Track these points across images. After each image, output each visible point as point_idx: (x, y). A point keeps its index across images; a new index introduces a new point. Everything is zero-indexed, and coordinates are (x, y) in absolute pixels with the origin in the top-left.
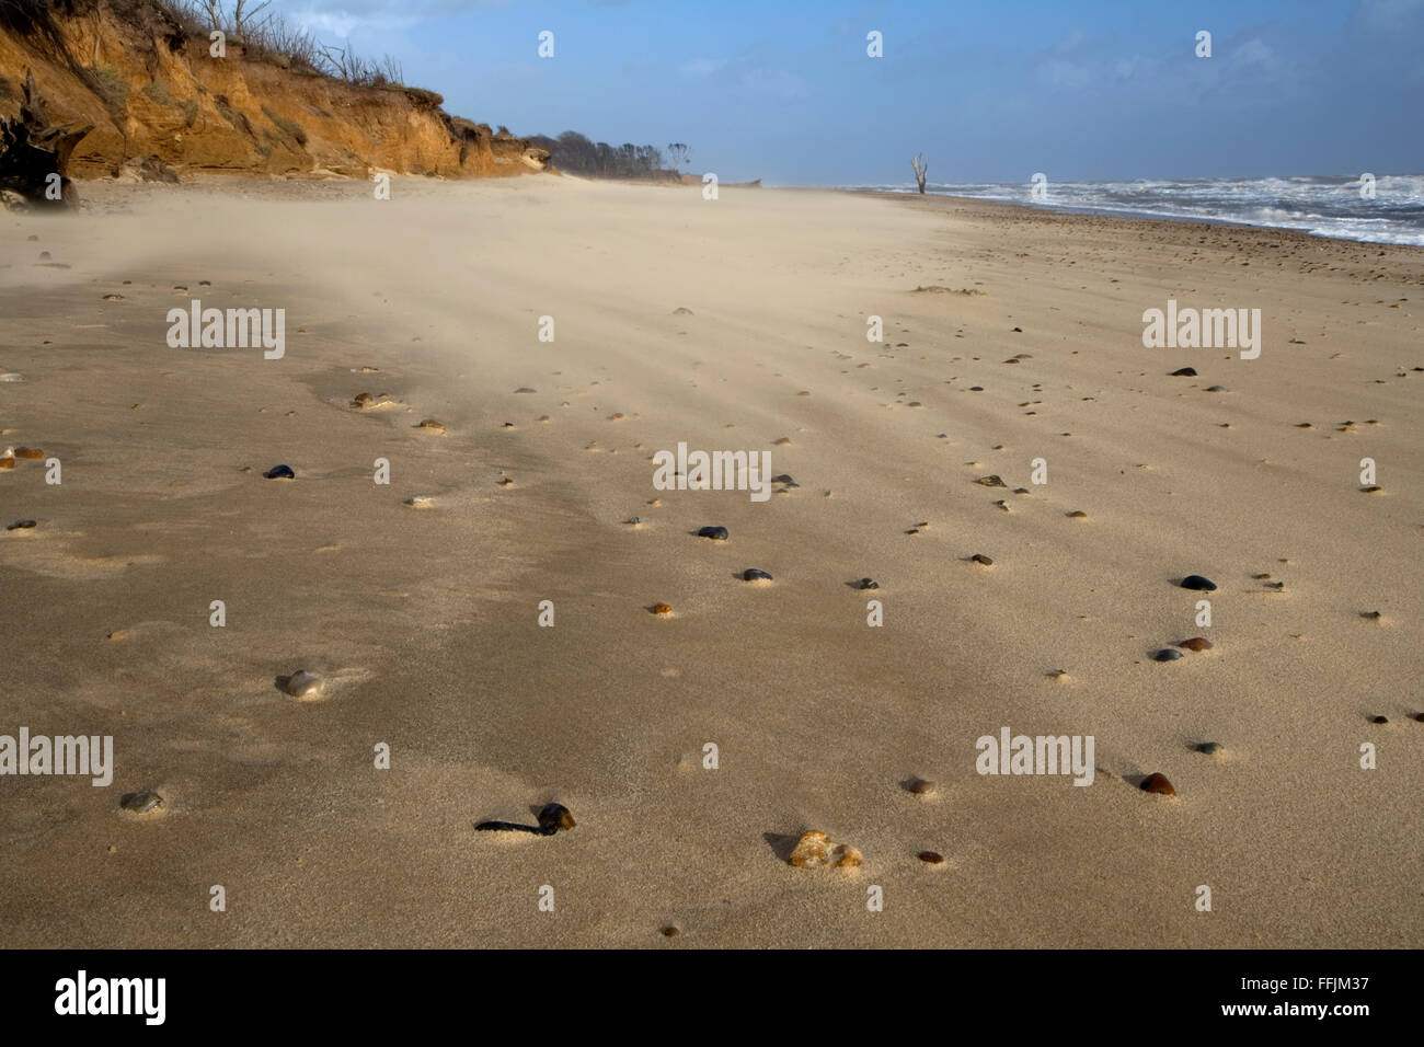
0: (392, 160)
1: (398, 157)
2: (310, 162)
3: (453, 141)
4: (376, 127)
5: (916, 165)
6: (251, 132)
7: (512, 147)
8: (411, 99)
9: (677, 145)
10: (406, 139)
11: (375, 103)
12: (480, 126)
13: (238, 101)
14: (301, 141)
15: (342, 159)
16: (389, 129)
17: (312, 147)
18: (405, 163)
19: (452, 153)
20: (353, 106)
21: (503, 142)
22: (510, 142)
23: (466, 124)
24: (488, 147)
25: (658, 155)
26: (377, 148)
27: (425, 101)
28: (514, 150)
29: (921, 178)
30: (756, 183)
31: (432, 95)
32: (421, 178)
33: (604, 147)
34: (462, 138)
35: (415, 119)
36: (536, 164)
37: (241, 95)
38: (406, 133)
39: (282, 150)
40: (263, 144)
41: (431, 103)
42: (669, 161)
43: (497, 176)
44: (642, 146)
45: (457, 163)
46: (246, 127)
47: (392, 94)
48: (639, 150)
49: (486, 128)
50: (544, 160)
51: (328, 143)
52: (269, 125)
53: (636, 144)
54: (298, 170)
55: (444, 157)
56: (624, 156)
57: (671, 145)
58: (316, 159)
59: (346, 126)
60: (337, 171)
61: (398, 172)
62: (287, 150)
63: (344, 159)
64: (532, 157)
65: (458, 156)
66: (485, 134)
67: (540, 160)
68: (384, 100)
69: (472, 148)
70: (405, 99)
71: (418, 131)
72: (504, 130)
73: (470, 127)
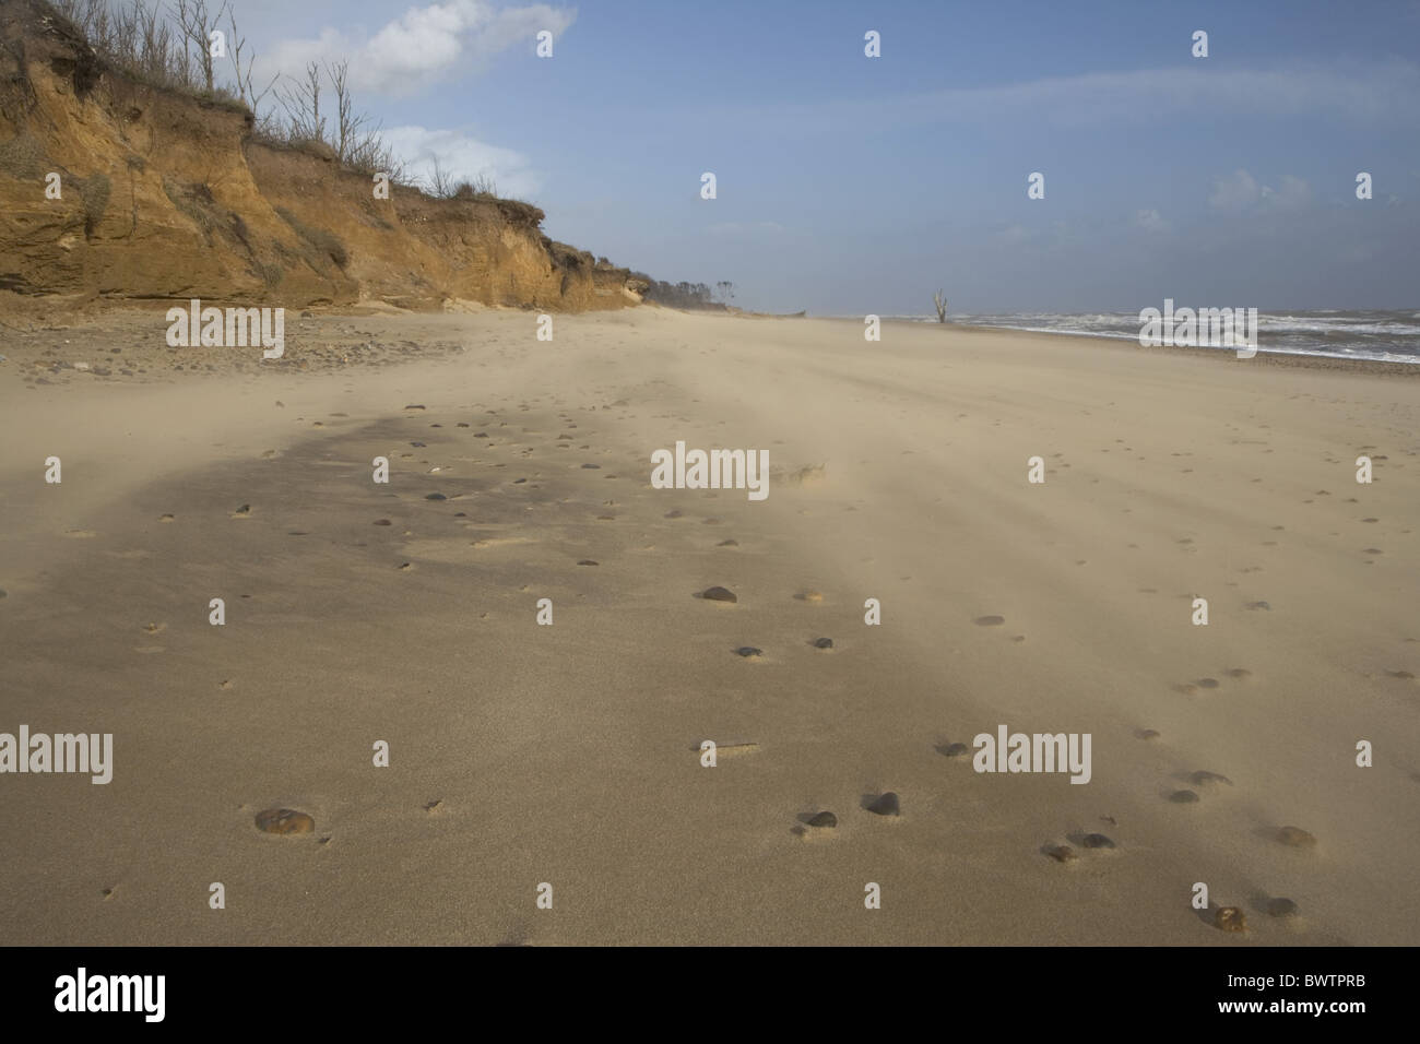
0: (478, 289)
1: (486, 286)
2: (354, 290)
3: (554, 268)
4: (460, 248)
5: (937, 299)
6: (245, 243)
7: (613, 278)
8: (506, 213)
9: (725, 283)
10: (497, 262)
11: (459, 218)
12: (582, 253)
13: (234, 197)
14: (339, 259)
15: (406, 287)
16: (475, 250)
17: (358, 269)
18: (495, 292)
19: (551, 282)
20: (431, 221)
21: (605, 273)
22: (611, 272)
23: (567, 251)
24: (590, 276)
25: (708, 291)
26: (458, 273)
27: (522, 216)
28: (615, 282)
29: (941, 310)
30: (801, 315)
31: (531, 208)
32: (515, 312)
33: (665, 285)
34: (562, 264)
35: (510, 239)
36: (634, 296)
37: (241, 188)
38: (498, 256)
39: (303, 270)
40: (269, 260)
41: (530, 219)
42: (717, 295)
43: (599, 310)
44: (696, 284)
45: (558, 293)
46: (239, 233)
47: (481, 207)
48: (693, 286)
49: (588, 255)
50: (642, 292)
51: (389, 265)
52: (286, 233)
53: (690, 282)
54: (330, 302)
55: (543, 286)
56: (680, 291)
57: (719, 284)
58: (365, 286)
59: (417, 243)
60: (396, 303)
61: (487, 304)
62: (311, 271)
63: (409, 287)
64: (630, 289)
65: (559, 285)
66: (587, 262)
67: (639, 292)
68: (470, 214)
69: (574, 279)
70: (497, 213)
71: (512, 254)
72: (605, 261)
73: (572, 253)
